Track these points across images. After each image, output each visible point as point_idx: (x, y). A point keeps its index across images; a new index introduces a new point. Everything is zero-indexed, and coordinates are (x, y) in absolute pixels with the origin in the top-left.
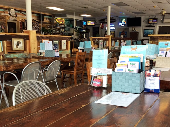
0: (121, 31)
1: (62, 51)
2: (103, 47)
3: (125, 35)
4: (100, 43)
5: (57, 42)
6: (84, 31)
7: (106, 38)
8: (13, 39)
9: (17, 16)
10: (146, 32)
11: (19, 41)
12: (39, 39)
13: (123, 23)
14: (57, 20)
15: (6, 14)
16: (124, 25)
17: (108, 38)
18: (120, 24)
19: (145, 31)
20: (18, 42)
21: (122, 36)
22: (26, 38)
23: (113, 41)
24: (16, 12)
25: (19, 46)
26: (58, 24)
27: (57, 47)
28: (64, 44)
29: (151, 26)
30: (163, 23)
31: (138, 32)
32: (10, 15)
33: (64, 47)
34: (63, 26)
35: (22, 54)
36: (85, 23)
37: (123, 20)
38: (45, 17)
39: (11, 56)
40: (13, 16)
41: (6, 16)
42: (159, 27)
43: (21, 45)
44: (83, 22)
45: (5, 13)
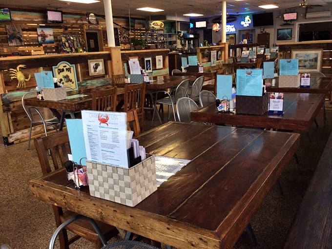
0: (245, 33)
1: (156, 71)
2: (216, 59)
3: (250, 39)
4: (212, 54)
5: (150, 59)
6: (192, 36)
7: (220, 46)
8: (89, 61)
9: (98, 24)
10: (280, 34)
11: (98, 62)
12: (125, 58)
13: (247, 22)
14: (154, 24)
15: (84, 22)
16: (248, 25)
17: (224, 46)
18: (242, 23)
19: (280, 31)
20: (96, 64)
21: (245, 41)
22: (108, 58)
23: (231, 50)
24: (97, 17)
25: (98, 70)
26: (153, 30)
27: (150, 66)
28: (160, 60)
29: (289, 24)
30: (306, 18)
31: (269, 34)
32: (89, 22)
33: (159, 65)
34: (162, 32)
35: (102, 80)
36: (192, 25)
37: (247, 18)
38: (136, 21)
39: (87, 83)
40: (93, 24)
41: (84, 24)
42: (300, 25)
43: (101, 68)
44: (190, 24)
45: (82, 20)
